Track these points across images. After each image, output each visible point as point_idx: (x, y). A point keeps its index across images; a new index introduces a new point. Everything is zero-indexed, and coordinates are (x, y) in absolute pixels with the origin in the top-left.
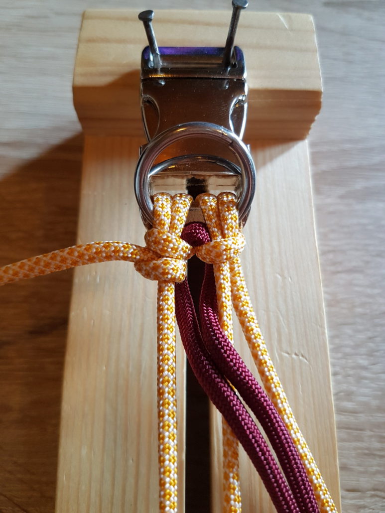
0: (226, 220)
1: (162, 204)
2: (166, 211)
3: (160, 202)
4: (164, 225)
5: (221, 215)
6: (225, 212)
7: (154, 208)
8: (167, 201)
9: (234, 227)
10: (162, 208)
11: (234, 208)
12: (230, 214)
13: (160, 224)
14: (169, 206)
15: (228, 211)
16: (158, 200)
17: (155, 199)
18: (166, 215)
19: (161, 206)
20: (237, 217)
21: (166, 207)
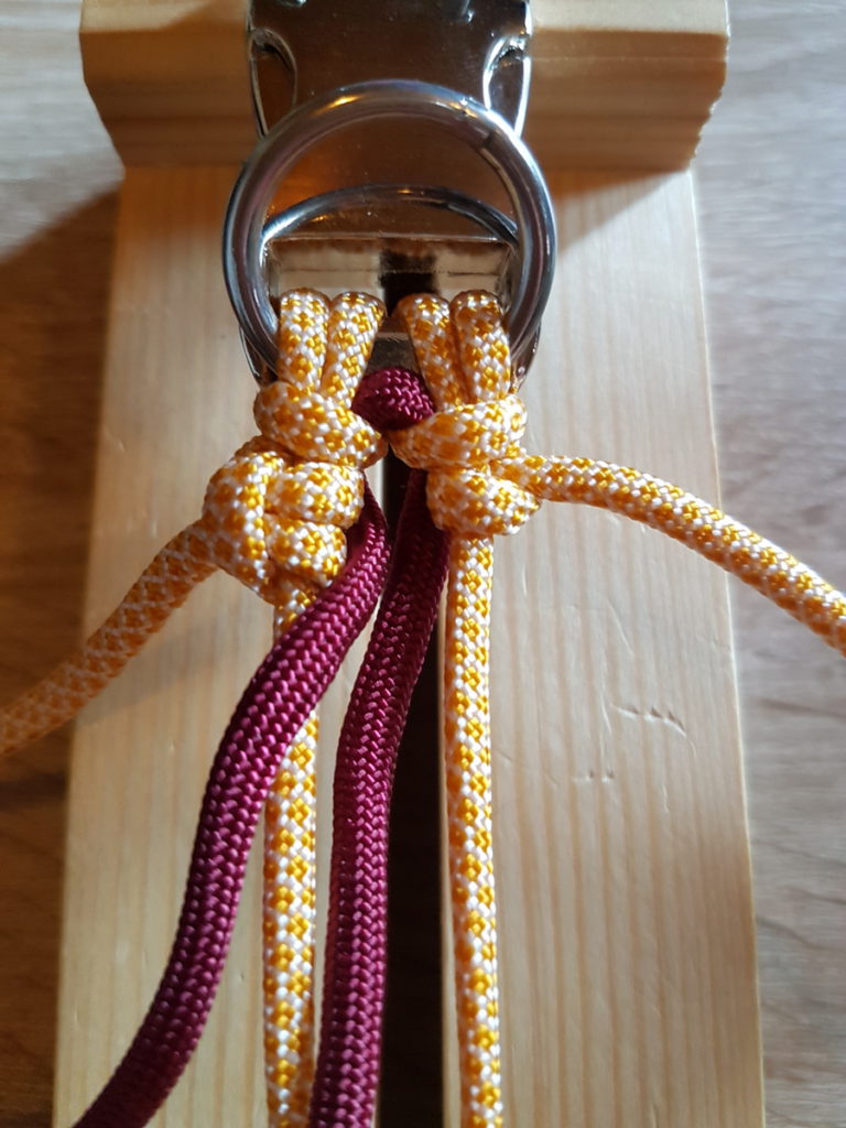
0: (478, 357)
1: (303, 315)
2: (313, 334)
3: (297, 310)
4: (306, 369)
5: (463, 346)
6: (473, 337)
7: (279, 325)
8: (315, 309)
9: (500, 378)
10: (303, 324)
11: (498, 324)
12: (487, 341)
13: (296, 367)
14: (320, 321)
15: (481, 334)
16: (290, 306)
17: (284, 302)
18: (313, 344)
19: (299, 319)
20: (507, 348)
21: (312, 324)
